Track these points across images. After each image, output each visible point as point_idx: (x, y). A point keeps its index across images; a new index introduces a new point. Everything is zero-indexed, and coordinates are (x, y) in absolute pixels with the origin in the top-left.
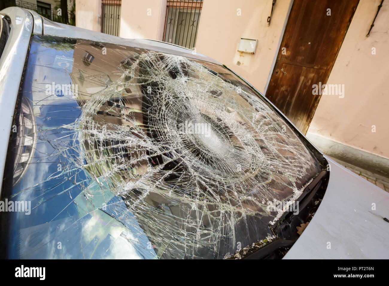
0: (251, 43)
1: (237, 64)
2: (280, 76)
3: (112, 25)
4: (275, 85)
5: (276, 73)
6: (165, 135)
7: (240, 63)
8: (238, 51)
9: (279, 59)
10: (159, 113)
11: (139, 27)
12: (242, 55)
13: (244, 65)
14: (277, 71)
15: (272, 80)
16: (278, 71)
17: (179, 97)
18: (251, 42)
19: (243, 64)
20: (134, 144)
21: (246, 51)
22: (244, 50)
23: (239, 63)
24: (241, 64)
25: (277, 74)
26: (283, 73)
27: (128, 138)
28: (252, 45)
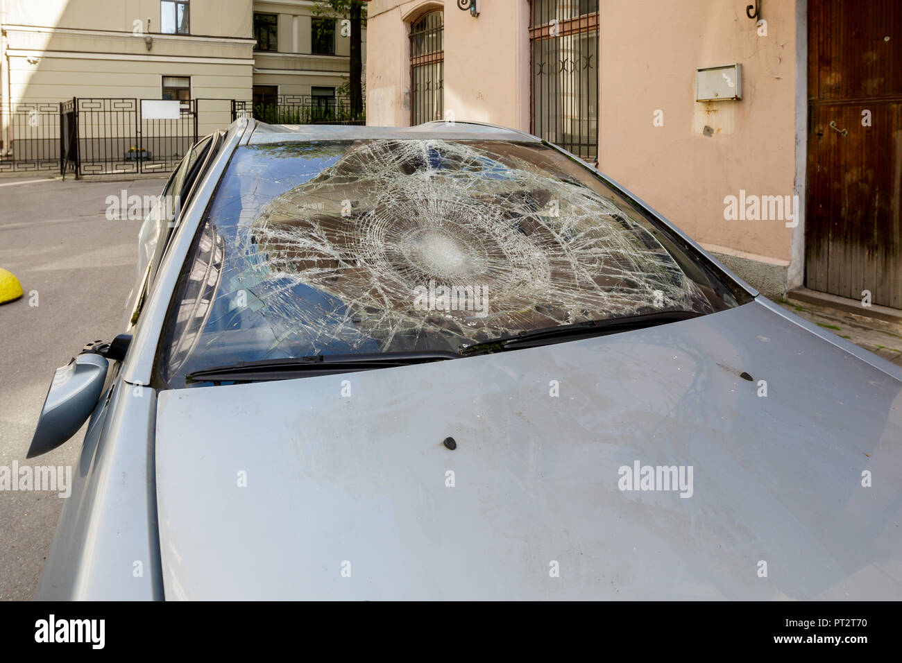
0: (724, 76)
1: (704, 134)
2: (832, 143)
3: (430, 102)
4: (826, 169)
5: (817, 137)
6: (359, 243)
7: (713, 130)
8: (697, 101)
9: (813, 98)
10: (361, 218)
11: (480, 96)
12: (710, 108)
13: (722, 132)
14: (819, 131)
15: (811, 158)
16: (823, 131)
17: (409, 200)
18: (724, 74)
19: (719, 130)
20: (307, 245)
21: (718, 97)
22: (712, 97)
23: (708, 130)
24: (715, 132)
25: (819, 139)
26: (839, 134)
27: (301, 240)
28: (729, 80)
